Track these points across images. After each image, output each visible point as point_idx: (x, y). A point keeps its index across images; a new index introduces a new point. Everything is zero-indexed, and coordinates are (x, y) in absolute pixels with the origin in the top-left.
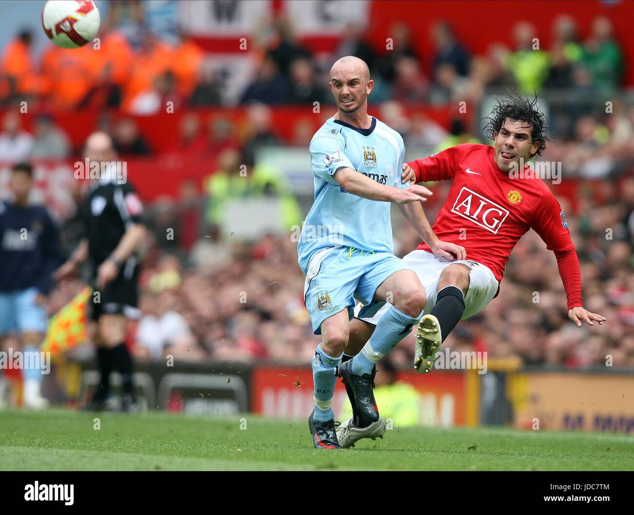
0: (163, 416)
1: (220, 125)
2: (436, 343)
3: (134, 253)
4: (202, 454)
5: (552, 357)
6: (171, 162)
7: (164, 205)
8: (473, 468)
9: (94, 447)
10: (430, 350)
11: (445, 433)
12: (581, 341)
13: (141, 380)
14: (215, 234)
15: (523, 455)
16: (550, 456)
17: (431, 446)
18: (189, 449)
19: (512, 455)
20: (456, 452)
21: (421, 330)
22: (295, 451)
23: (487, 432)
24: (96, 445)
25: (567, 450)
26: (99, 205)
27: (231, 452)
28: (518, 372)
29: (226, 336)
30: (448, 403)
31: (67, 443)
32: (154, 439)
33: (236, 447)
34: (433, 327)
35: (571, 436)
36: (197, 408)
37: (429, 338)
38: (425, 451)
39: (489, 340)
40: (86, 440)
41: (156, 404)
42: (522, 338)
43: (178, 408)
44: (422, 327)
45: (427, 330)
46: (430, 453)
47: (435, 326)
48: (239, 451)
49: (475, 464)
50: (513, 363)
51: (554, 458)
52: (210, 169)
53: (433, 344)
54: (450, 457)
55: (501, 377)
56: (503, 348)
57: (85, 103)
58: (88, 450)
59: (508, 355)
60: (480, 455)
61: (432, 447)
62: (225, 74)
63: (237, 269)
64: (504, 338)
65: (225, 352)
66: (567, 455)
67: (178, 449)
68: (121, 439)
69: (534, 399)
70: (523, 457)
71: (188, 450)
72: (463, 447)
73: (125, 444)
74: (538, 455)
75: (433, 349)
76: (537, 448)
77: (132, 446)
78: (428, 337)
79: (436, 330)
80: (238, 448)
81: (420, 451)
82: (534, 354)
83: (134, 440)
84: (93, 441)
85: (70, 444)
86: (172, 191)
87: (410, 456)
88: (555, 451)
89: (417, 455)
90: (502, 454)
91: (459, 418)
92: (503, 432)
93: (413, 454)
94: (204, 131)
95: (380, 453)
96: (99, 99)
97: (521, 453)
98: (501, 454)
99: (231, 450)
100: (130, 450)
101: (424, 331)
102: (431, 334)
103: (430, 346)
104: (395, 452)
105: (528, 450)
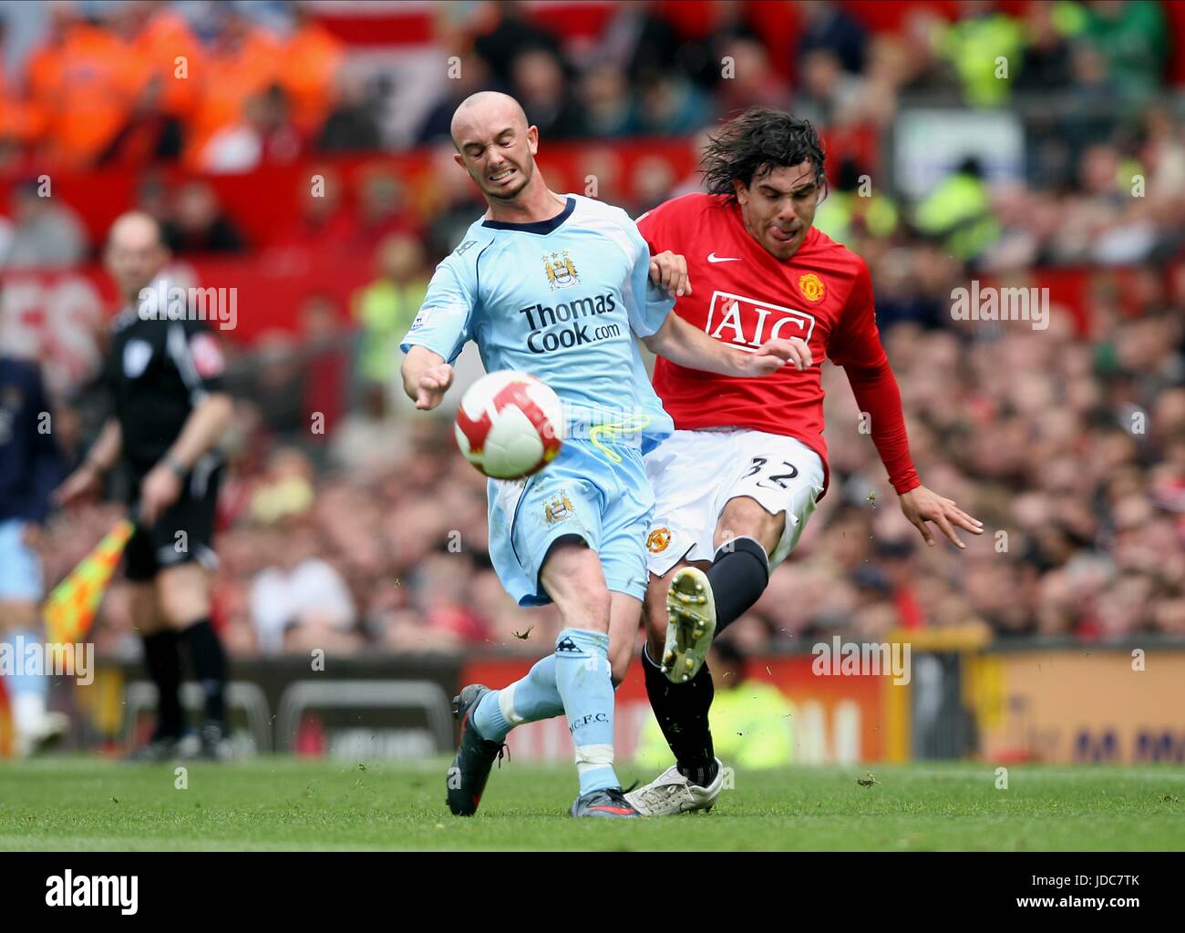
0: (288, 764)
1: (380, 187)
2: (702, 623)
3: (211, 449)
4: (367, 837)
5: (1051, 619)
6: (286, 263)
7: (274, 350)
8: (902, 845)
9: (154, 831)
10: (691, 635)
11: (843, 778)
12: (1107, 587)
13: (242, 694)
14: (376, 404)
15: (999, 814)
16: (1053, 815)
17: (818, 804)
18: (342, 828)
19: (978, 815)
20: (867, 815)
21: (674, 596)
22: (549, 823)
23: (926, 772)
24: (158, 826)
25: (1087, 803)
26: (137, 358)
27: (425, 832)
28: (982, 653)
29: (407, 605)
30: (848, 719)
31: (100, 826)
32: (272, 811)
33: (434, 821)
34: (697, 593)
35: (1093, 774)
36: (354, 747)
37: (688, 614)
38: (806, 814)
39: (925, 592)
40: (138, 816)
41: (273, 744)
42: (989, 585)
43: (318, 749)
44: (676, 591)
45: (686, 598)
46: (815, 817)
47: (702, 592)
48: (441, 829)
49: (905, 837)
50: (974, 634)
51: (1061, 818)
52: (363, 276)
53: (696, 626)
54: (857, 824)
55: (951, 663)
56: (952, 606)
57: (111, 154)
58: (144, 837)
59: (962, 620)
60: (915, 817)
61: (820, 806)
62: (385, 87)
63: (423, 470)
64: (955, 587)
65: (404, 635)
66: (1086, 812)
67: (319, 828)
68: (208, 813)
69: (1017, 704)
70: (1001, 819)
71: (339, 830)
72: (880, 805)
73: (214, 822)
74: (1031, 814)
75: (696, 636)
76: (1027, 800)
77: (229, 825)
78: (688, 612)
79: (702, 598)
80: (438, 822)
81: (795, 815)
82: (1015, 616)
83: (232, 814)
84: (150, 818)
85: (106, 827)
86: (287, 321)
87: (777, 825)
88: (1062, 805)
89: (791, 823)
90: (959, 815)
91: (872, 747)
92: (957, 772)
93: (782, 821)
94: (348, 199)
95: (719, 821)
96: (141, 144)
97: (996, 811)
98: (955, 815)
99: (423, 827)
100: (224, 834)
101: (680, 600)
102: (694, 607)
103: (691, 628)
104: (748, 818)
105: (1008, 805)
